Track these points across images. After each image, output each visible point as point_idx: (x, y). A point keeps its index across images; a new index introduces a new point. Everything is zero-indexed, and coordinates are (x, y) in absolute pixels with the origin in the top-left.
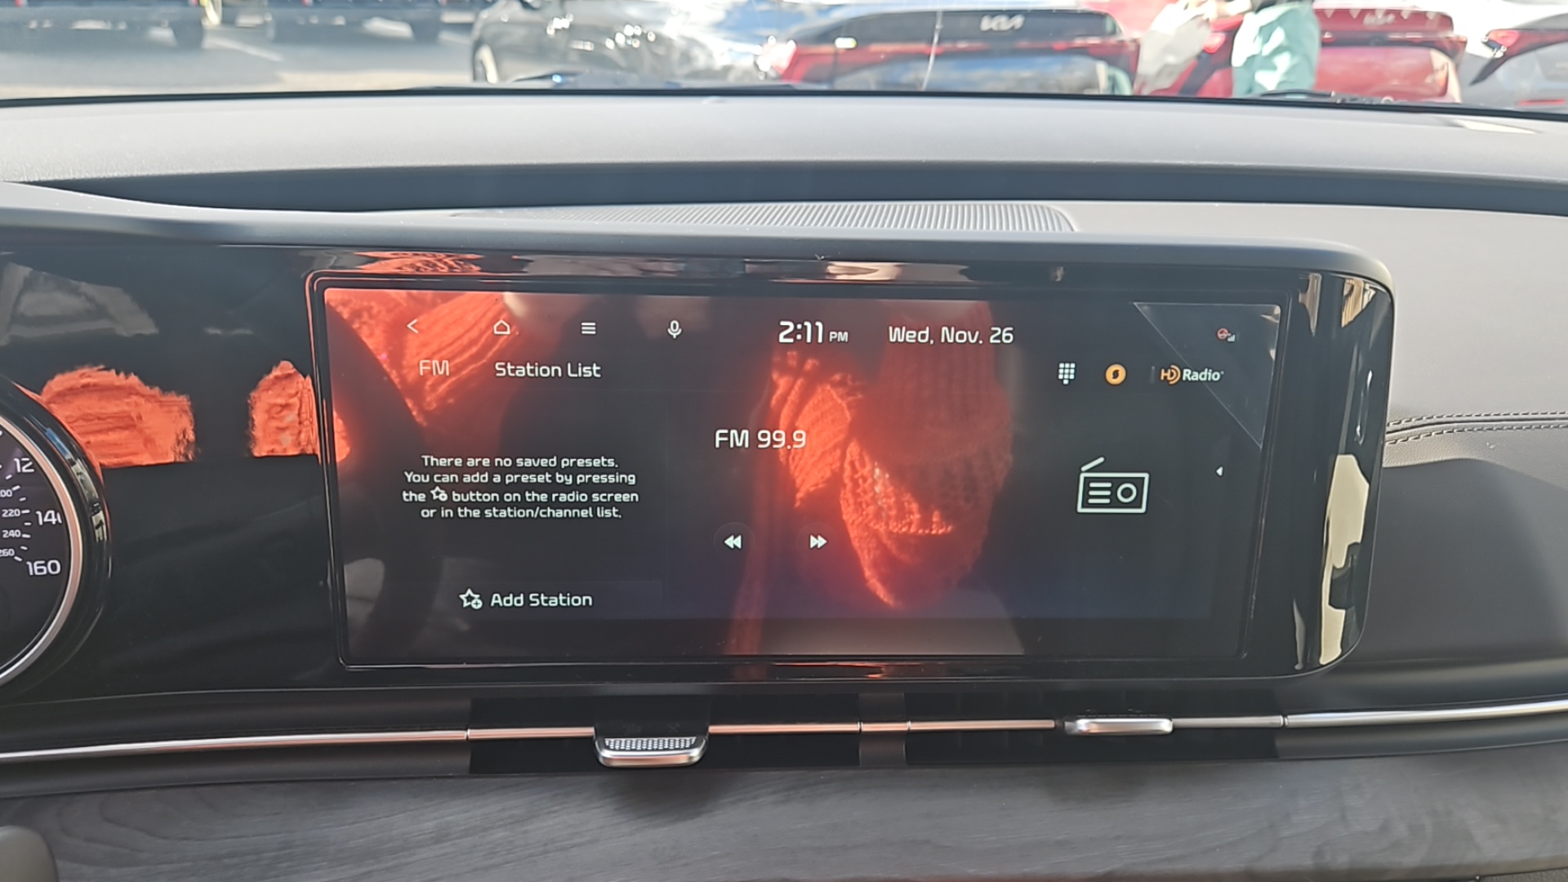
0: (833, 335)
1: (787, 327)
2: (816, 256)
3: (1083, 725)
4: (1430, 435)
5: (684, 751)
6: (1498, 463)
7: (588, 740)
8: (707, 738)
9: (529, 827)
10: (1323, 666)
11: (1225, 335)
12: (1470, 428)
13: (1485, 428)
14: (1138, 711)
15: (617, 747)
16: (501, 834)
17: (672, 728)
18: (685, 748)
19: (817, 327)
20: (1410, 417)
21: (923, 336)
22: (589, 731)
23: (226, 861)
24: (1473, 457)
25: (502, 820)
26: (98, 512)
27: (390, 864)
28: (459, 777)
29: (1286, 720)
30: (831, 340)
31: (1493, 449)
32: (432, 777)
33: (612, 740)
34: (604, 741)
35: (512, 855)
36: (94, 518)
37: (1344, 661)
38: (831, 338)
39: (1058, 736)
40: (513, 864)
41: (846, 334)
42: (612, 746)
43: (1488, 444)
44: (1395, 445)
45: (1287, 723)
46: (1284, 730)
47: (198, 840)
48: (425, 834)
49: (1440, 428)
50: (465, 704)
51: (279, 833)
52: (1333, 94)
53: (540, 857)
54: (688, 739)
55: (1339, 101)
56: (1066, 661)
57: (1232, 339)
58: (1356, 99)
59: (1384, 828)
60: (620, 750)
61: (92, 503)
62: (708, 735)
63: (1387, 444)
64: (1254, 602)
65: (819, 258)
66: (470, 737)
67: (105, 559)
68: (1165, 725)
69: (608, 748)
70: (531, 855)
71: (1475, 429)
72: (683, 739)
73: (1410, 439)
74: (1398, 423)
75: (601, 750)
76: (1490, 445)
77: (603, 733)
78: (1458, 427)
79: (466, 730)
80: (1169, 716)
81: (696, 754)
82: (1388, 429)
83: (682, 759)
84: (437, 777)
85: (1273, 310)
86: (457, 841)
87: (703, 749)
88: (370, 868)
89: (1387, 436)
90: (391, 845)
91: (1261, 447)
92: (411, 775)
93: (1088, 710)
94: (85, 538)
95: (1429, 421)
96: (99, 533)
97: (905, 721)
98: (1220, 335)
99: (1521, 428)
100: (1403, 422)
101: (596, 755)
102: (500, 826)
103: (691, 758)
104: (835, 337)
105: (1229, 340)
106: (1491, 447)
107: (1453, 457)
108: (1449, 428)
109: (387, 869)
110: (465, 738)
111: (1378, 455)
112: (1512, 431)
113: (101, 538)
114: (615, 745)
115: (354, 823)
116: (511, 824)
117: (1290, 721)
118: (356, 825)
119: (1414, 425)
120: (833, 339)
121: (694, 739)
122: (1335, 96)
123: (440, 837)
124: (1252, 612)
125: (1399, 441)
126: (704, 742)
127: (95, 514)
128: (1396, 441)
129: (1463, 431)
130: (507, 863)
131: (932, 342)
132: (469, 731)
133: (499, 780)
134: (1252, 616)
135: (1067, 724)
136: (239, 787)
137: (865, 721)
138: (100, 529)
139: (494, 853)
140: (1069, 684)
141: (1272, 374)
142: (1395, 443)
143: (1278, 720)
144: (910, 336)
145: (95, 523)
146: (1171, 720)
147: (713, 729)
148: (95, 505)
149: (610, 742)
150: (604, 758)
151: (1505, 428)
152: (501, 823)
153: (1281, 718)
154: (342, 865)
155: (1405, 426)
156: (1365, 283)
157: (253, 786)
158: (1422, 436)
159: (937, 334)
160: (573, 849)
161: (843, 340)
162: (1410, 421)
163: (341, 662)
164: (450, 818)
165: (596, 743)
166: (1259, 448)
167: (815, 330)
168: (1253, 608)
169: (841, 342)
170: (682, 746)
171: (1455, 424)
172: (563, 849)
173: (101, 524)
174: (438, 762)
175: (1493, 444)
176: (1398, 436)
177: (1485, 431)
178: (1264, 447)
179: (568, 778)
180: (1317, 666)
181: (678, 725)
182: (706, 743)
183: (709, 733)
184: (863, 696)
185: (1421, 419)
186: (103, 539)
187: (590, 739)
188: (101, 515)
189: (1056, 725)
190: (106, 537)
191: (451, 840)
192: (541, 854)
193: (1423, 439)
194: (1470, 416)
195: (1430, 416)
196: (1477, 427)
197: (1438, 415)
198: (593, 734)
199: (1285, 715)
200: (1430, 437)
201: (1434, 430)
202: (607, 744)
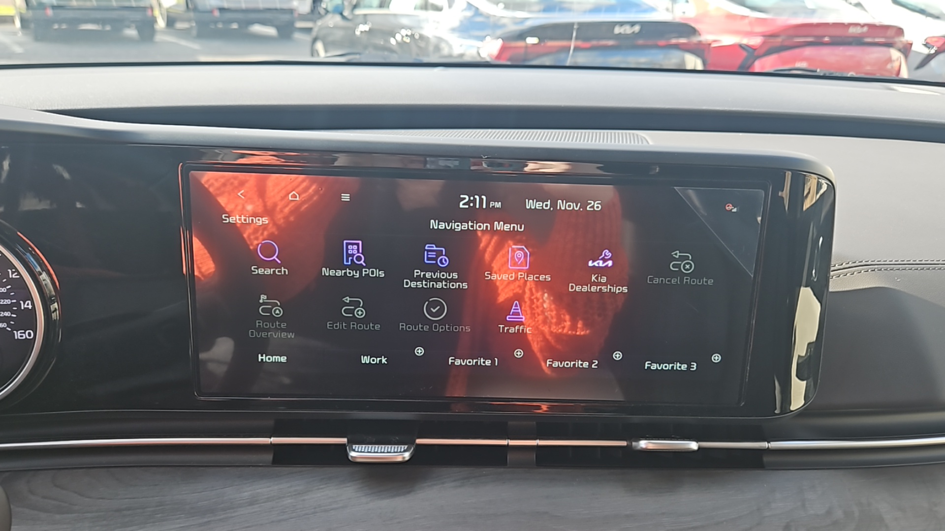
1: (465, 199)
2: (482, 156)
3: (643, 444)
4: (861, 272)
5: (400, 454)
6: (902, 290)
7: (343, 446)
8: (414, 446)
9: (306, 497)
10: (793, 411)
11: (731, 208)
12: (885, 269)
13: (894, 269)
14: (678, 437)
15: (360, 450)
16: (289, 501)
17: (394, 440)
18: (400, 452)
20: (848, 261)
22: (344, 440)
23: (125, 512)
24: (887, 286)
25: (290, 493)
26: (54, 303)
27: (222, 517)
28: (265, 466)
29: (769, 444)
31: (899, 282)
32: (250, 466)
33: (357, 446)
34: (352, 447)
35: (294, 514)
36: (51, 306)
37: (805, 409)
39: (628, 451)
40: (295, 519)
41: (500, 203)
42: (356, 450)
43: (896, 278)
45: (770, 447)
46: (768, 451)
47: (108, 499)
48: (244, 500)
49: (866, 269)
50: (270, 423)
51: (157, 497)
52: (818, 70)
53: (312, 515)
54: (403, 446)
55: (822, 75)
56: (633, 405)
57: (735, 210)
58: (832, 74)
59: (829, 512)
60: (361, 452)
61: (51, 297)
63: (832, 277)
64: (748, 371)
65: (484, 157)
66: (272, 442)
67: (57, 329)
68: (694, 445)
69: (354, 450)
70: (307, 514)
71: (888, 269)
72: (400, 446)
73: (848, 275)
74: (838, 266)
75: (350, 451)
76: (897, 279)
77: (352, 442)
78: (877, 268)
79: (270, 438)
80: (697, 441)
81: (407, 455)
82: (832, 269)
83: (398, 458)
84: (252, 466)
85: (761, 193)
86: (262, 504)
87: (411, 453)
88: (209, 519)
89: (832, 273)
90: (222, 505)
91: (752, 276)
92: (237, 465)
93: (646, 435)
94: (46, 317)
95: (860, 264)
96: (54, 315)
97: (535, 439)
98: (727, 208)
99: (917, 269)
100: (844, 264)
101: (347, 455)
102: (288, 496)
103: (404, 458)
105: (733, 211)
106: (898, 280)
107: (874, 286)
108: (872, 268)
109: (220, 520)
110: (269, 443)
111: (826, 284)
112: (911, 271)
113: (55, 318)
114: (358, 449)
116: (295, 495)
117: (772, 445)
118: (203, 493)
119: (850, 266)
121: (406, 447)
122: (819, 72)
123: (252, 502)
124: (747, 377)
125: (841, 276)
126: (412, 449)
127: (53, 304)
128: (840, 275)
129: (881, 270)
130: (292, 518)
131: (552, 209)
132: (272, 438)
133: (289, 468)
134: (747, 380)
135: (634, 443)
136: (135, 469)
137: (511, 439)
138: (55, 313)
139: (284, 512)
140: (637, 419)
141: (759, 232)
142: (837, 277)
143: (765, 445)
145: (52, 309)
146: (697, 443)
147: (419, 441)
148: (53, 299)
149: (356, 447)
150: (352, 457)
151: (907, 269)
152: (289, 494)
153: (766, 443)
154: (193, 517)
156: (819, 178)
157: (143, 468)
158: (855, 273)
159: (555, 204)
160: (331, 511)
162: (848, 263)
163: (196, 394)
164: (259, 491)
165: (348, 448)
169: (497, 208)
170: (399, 450)
171: (876, 266)
172: (326, 511)
173: (56, 310)
174: (253, 457)
175: (900, 278)
176: (841, 272)
177: (894, 270)
178: (754, 276)
179: (331, 469)
180: (788, 411)
181: (397, 438)
182: (414, 449)
183: (416, 444)
184: (510, 423)
185: (855, 262)
186: (57, 319)
187: (344, 445)
188: (56, 305)
189: (627, 444)
190: (58, 318)
191: (258, 504)
192: (312, 514)
193: (856, 275)
194: (885, 261)
195: (860, 261)
196: (890, 268)
197: (866, 260)
198: (346, 442)
199: (769, 442)
200: (860, 274)
201: (863, 269)
202: (354, 448)
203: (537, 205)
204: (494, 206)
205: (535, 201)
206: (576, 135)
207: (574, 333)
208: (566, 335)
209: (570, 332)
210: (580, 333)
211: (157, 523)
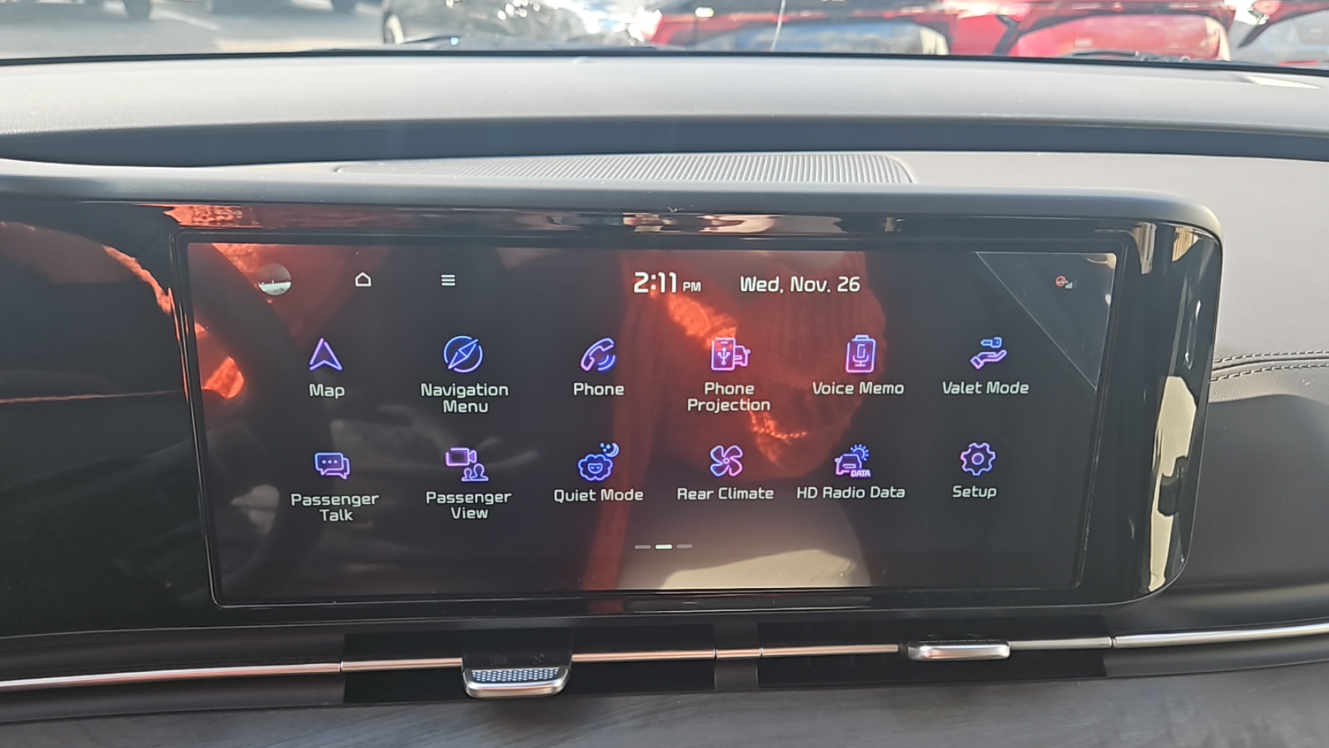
0: (686, 285)
1: (642, 278)
2: (669, 208)
3: (926, 651)
4: (1250, 373)
5: (548, 682)
6: (1314, 399)
7: (457, 670)
8: (569, 668)
10: (1151, 593)
11: (1064, 283)
12: (1287, 366)
13: (1300, 366)
15: (483, 679)
17: (536, 658)
18: (549, 679)
19: (671, 278)
21: (773, 286)
22: (458, 661)
24: (1291, 393)
28: (333, 706)
29: (1114, 641)
30: (684, 290)
31: (1308, 385)
32: (309, 707)
33: (479, 671)
34: (471, 672)
37: (1170, 587)
38: (685, 287)
39: (901, 661)
41: (699, 284)
42: (478, 679)
43: (1304, 381)
44: (1218, 382)
45: (1115, 645)
46: (1112, 650)
49: (1259, 366)
50: (339, 638)
52: (1137, 54)
54: (551, 669)
55: (1142, 60)
56: (910, 591)
57: (1069, 286)
58: (1157, 58)
60: (486, 682)
62: (570, 664)
63: (1212, 380)
64: (1087, 535)
65: (672, 211)
66: (343, 669)
68: (1003, 651)
69: (475, 680)
71: (1291, 367)
72: (546, 669)
73: (1231, 376)
75: (467, 680)
76: (1306, 382)
77: (470, 664)
78: (1275, 365)
79: (340, 662)
80: (1006, 641)
81: (559, 684)
82: (1213, 366)
83: (546, 688)
84: (312, 707)
85: (1109, 258)
87: (565, 679)
89: (1212, 373)
91: (1096, 389)
92: (288, 705)
93: (932, 637)
95: (1248, 359)
97: (757, 647)
98: (1058, 283)
100: (1224, 360)
101: (463, 686)
103: (555, 688)
104: (689, 287)
105: (1067, 287)
106: (1307, 384)
107: (1271, 394)
108: (1268, 366)
110: (339, 670)
114: (481, 676)
117: (1118, 642)
119: (1234, 363)
120: (687, 289)
121: (557, 669)
122: (1139, 56)
124: (1085, 544)
126: (567, 671)
129: (1280, 368)
131: (782, 291)
132: (342, 663)
134: (1086, 548)
135: (910, 649)
136: (121, 719)
137: (720, 649)
140: (913, 612)
141: (1108, 319)
142: (1216, 380)
143: (1106, 641)
144: (761, 286)
146: (1007, 645)
147: (577, 657)
149: (476, 673)
150: (471, 690)
151: (1319, 365)
153: (1109, 639)
155: (1226, 365)
157: (136, 718)
158: (1241, 374)
159: (785, 284)
161: (696, 290)
162: (1231, 359)
163: (215, 601)
165: (464, 674)
166: (1094, 389)
167: (669, 280)
168: (1086, 540)
169: (694, 291)
170: (546, 676)
171: (1273, 363)
174: (313, 693)
175: (1309, 381)
177: (1300, 368)
178: (1098, 389)
179: (437, 706)
180: (1147, 592)
181: (542, 655)
182: (569, 673)
183: (572, 662)
184: (718, 627)
185: (1241, 357)
187: (459, 668)
189: (899, 649)
193: (1243, 377)
194: (1286, 354)
195: (1249, 355)
196: (1293, 364)
197: (1257, 354)
198: (462, 664)
199: (1113, 637)
200: (1250, 375)
201: (1253, 368)
202: (474, 676)
203: (758, 286)
204: (690, 289)
205: (755, 278)
206: (795, 161)
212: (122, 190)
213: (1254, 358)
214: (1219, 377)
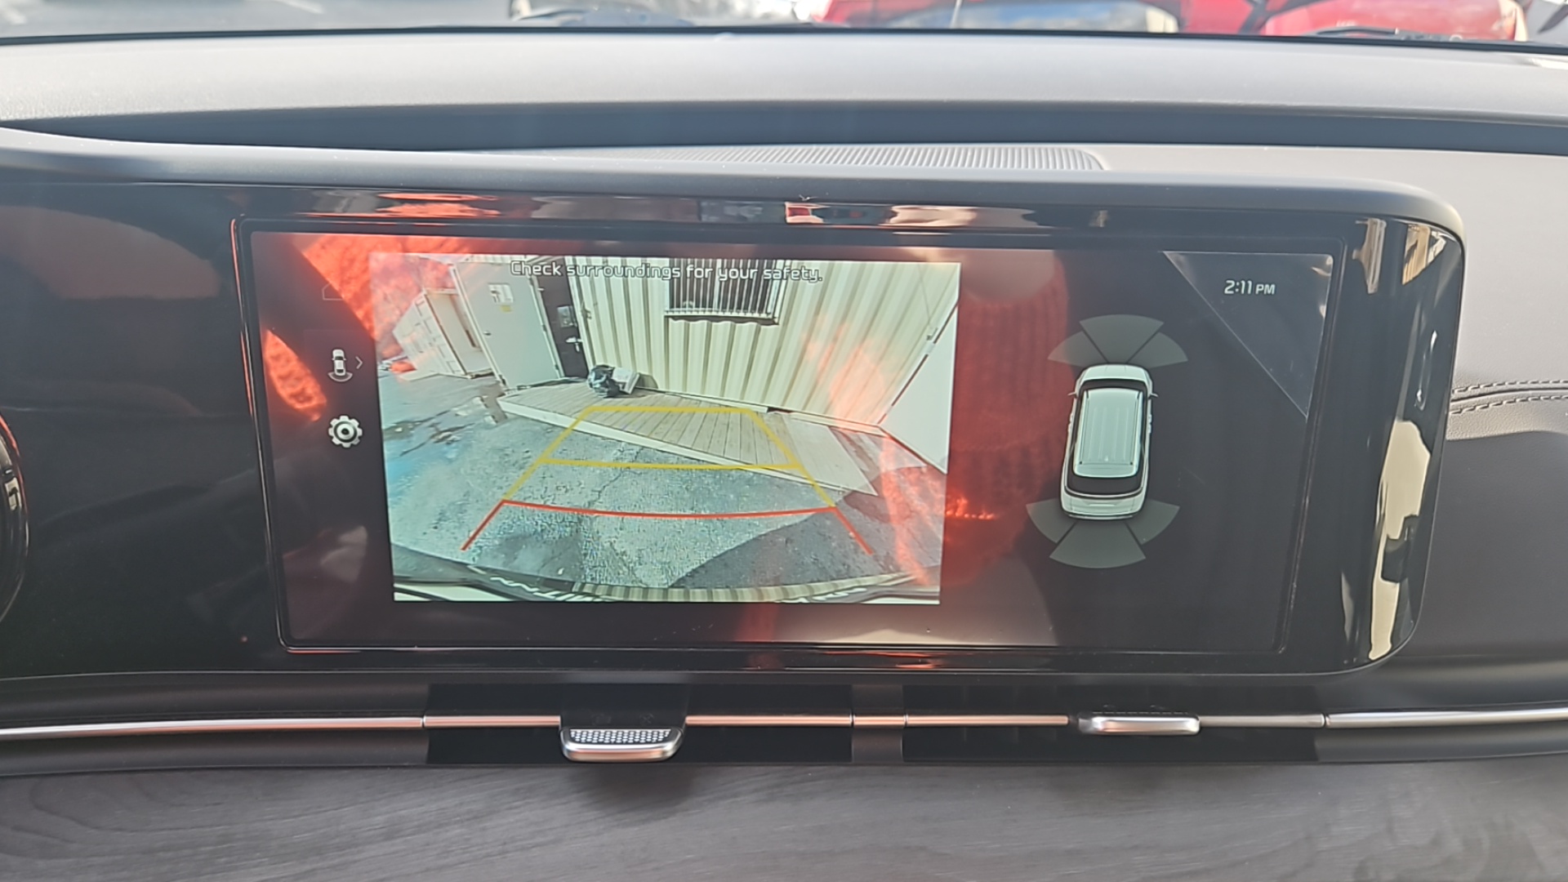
2: (801, 196)
3: (1099, 723)
4: (1501, 404)
5: (656, 744)
7: (553, 731)
8: (682, 730)
9: (488, 824)
10: (1372, 661)
12: (1547, 396)
13: (1564, 397)
14: (1161, 708)
15: (583, 739)
16: (458, 831)
17: (645, 719)
18: (657, 742)
20: (1478, 383)
22: (555, 720)
23: (161, 854)
24: (1548, 430)
25: (458, 815)
26: (11, 479)
27: (336, 861)
28: (414, 767)
29: (1327, 719)
32: (386, 767)
33: (579, 731)
34: (570, 732)
35: (468, 855)
36: (7, 485)
37: (1396, 656)
39: (1071, 734)
40: (468, 864)
42: (577, 739)
44: (1460, 415)
45: (1328, 723)
46: (1325, 730)
47: (132, 831)
48: (375, 829)
49: (1512, 397)
50: (423, 689)
51: (220, 825)
52: (1397, 31)
53: (498, 857)
54: (661, 731)
55: (1403, 38)
56: (1081, 653)
58: (1422, 37)
59: (1436, 842)
60: (587, 743)
61: (5, 469)
62: (684, 726)
63: (1450, 413)
64: (1294, 591)
65: (804, 199)
66: (426, 725)
67: (21, 528)
68: (1191, 725)
69: (573, 740)
70: (488, 855)
71: (1552, 398)
72: (656, 731)
73: (1478, 408)
74: (1465, 391)
75: (565, 740)
77: (571, 723)
78: (1533, 395)
79: (422, 716)
80: (1196, 714)
81: (669, 748)
82: (1453, 397)
83: (654, 753)
84: (391, 767)
85: (1325, 259)
86: (409, 838)
87: (677, 743)
88: (313, 866)
89: (1452, 404)
90: (337, 840)
91: (1307, 417)
92: (364, 764)
93: (1106, 706)
95: (1500, 388)
96: (12, 500)
97: (902, 714)
100: (1470, 389)
101: (560, 747)
102: (456, 822)
103: (664, 752)
107: (1527, 429)
108: (1523, 396)
109: (333, 867)
110: (421, 725)
111: (1441, 426)
114: (581, 737)
115: (300, 816)
116: (468, 820)
117: (1332, 721)
118: (302, 818)
119: (1482, 392)
121: (668, 731)
122: (1398, 34)
123: (391, 833)
124: (1292, 601)
125: (1464, 411)
126: (680, 734)
128: (1461, 410)
129: (1539, 399)
130: (463, 863)
132: (425, 718)
133: (458, 770)
134: (1292, 606)
135: (1081, 721)
137: (857, 715)
138: (14, 496)
139: (448, 852)
140: (1086, 678)
141: (1322, 334)
142: (1460, 412)
143: (1318, 719)
145: (8, 490)
146: (1198, 719)
147: (691, 720)
148: (8, 472)
149: (576, 733)
150: (569, 751)
152: (458, 818)
153: (1322, 717)
154: (284, 862)
155: (1473, 394)
156: (1432, 230)
157: (194, 773)
158: (1491, 405)
160: (534, 849)
162: (1479, 387)
163: (282, 643)
164: (403, 812)
165: (562, 734)
166: (1305, 417)
168: (1293, 596)
170: (655, 739)
171: (1530, 392)
172: (523, 849)
173: (14, 491)
174: (393, 750)
176: (1464, 404)
177: (1564, 399)
178: (1309, 417)
180: (1366, 661)
181: (651, 716)
182: (682, 736)
183: (686, 725)
184: (856, 686)
185: (1489, 385)
186: (17, 507)
187: (557, 727)
188: (15, 483)
189: (1069, 721)
190: (20, 505)
191: (402, 836)
192: (500, 854)
193: (1492, 409)
194: (1547, 382)
195: (1500, 382)
196: (1554, 394)
197: (1511, 381)
198: (559, 724)
199: (1326, 715)
200: (1501, 406)
201: (1505, 398)
202: (573, 736)
207: (974, 516)
208: (961, 520)
209: (966, 516)
210: (986, 516)
211: (219, 875)
212: (179, 170)
213: (1507, 386)
214: (1464, 408)
